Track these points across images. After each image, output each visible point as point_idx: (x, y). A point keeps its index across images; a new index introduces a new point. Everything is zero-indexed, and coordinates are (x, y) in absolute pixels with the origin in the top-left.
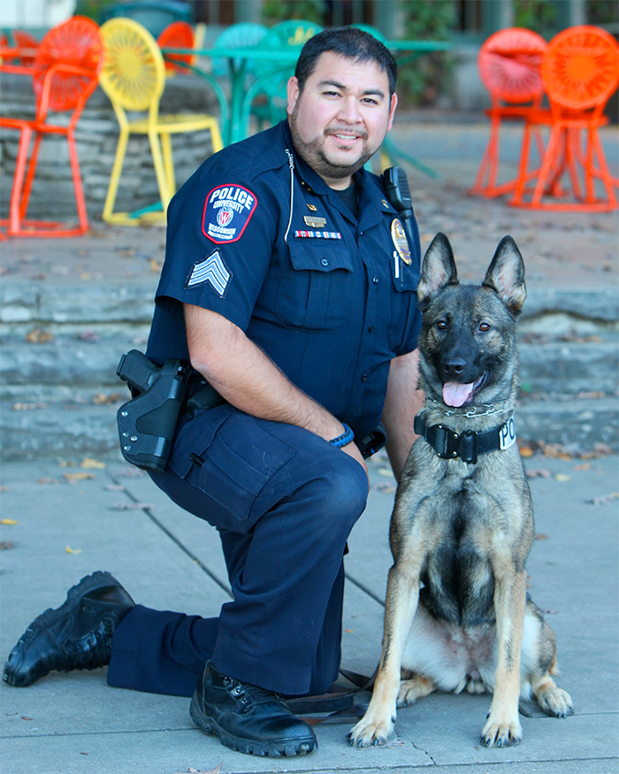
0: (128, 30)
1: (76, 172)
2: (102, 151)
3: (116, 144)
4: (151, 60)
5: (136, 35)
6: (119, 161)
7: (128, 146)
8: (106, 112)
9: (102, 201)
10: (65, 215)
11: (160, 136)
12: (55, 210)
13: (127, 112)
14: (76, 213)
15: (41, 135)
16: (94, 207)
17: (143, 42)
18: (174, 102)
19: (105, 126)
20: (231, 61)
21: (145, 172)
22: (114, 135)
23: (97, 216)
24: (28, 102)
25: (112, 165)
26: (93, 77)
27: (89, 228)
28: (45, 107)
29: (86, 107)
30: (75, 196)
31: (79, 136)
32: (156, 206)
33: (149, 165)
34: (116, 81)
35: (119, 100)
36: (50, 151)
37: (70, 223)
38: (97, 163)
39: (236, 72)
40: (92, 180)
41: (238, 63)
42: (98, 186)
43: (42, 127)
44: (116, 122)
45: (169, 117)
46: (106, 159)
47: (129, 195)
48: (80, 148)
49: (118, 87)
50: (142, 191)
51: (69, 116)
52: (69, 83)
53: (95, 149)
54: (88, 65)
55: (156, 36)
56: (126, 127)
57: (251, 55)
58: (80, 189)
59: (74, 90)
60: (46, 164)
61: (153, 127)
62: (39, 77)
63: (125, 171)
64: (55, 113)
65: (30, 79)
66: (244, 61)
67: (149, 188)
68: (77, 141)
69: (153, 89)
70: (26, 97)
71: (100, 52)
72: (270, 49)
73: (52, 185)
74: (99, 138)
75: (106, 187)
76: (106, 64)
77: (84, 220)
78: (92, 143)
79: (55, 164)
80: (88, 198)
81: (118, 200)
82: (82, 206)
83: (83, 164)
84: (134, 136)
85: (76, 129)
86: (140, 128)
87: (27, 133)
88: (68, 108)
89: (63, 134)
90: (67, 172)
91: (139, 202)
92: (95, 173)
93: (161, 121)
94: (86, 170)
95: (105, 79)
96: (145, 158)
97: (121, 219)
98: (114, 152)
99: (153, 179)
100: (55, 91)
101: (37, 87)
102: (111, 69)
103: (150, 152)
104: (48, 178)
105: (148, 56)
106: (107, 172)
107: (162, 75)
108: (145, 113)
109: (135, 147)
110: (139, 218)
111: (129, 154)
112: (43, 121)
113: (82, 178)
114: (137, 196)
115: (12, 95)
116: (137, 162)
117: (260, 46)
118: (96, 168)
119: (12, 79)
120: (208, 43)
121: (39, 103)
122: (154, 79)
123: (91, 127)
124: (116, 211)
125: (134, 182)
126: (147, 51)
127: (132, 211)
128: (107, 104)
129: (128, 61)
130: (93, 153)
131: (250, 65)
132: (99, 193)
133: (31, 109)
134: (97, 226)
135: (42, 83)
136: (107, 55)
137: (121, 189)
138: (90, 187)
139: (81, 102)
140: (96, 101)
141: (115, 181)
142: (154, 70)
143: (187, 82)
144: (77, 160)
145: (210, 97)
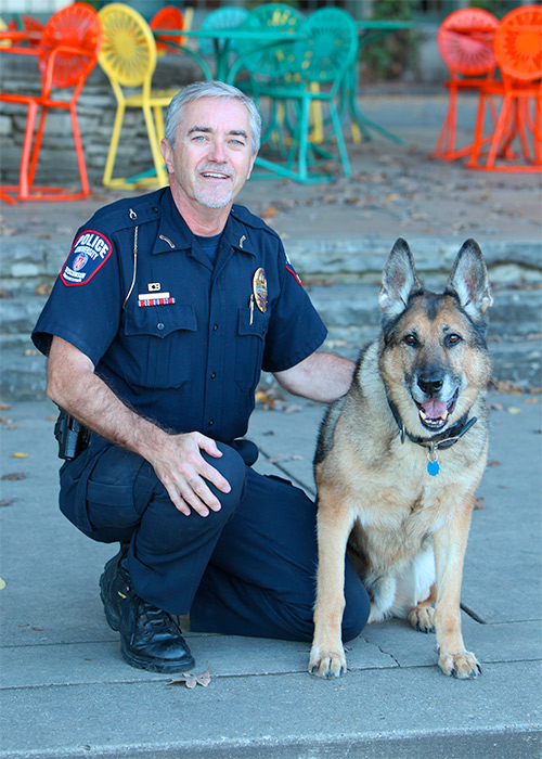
0: (123, 13)
1: (78, 142)
2: (101, 124)
3: (114, 117)
4: (144, 41)
5: (130, 18)
6: (117, 131)
7: (125, 118)
8: (104, 88)
9: (102, 168)
10: (70, 180)
11: (152, 109)
12: (60, 176)
13: (123, 88)
14: (79, 179)
15: (46, 109)
16: (95, 173)
17: (136, 25)
18: (166, 78)
19: (104, 101)
20: (216, 41)
21: (140, 141)
22: (112, 108)
23: (98, 182)
24: (35, 80)
25: (111, 136)
26: (93, 57)
27: (91, 192)
28: (49, 85)
29: (86, 84)
30: (78, 164)
31: (81, 110)
32: (151, 172)
33: (144, 136)
34: (113, 60)
35: (116, 77)
36: (54, 123)
37: (74, 188)
38: (98, 134)
39: (220, 50)
40: (93, 149)
41: (222, 42)
42: (98, 154)
43: (47, 102)
44: (114, 97)
45: (161, 92)
46: (105, 131)
47: (127, 162)
48: (82, 121)
49: (114, 65)
50: (137, 159)
51: (72, 92)
52: (71, 63)
53: (95, 122)
54: (88, 46)
55: (148, 20)
56: (122, 102)
57: (233, 35)
58: (82, 157)
59: (75, 68)
60: (51, 135)
61: (146, 101)
62: (44, 57)
63: (122, 141)
64: (59, 89)
65: (36, 59)
66: (227, 40)
67: (144, 156)
68: (79, 114)
69: (146, 67)
70: (32, 75)
71: (97, 34)
72: (251, 29)
73: (57, 154)
74: (98, 112)
75: (105, 156)
76: (104, 45)
77: (86, 186)
78: (92, 116)
79: (60, 136)
80: (90, 166)
81: (116, 167)
82: (84, 173)
83: (84, 135)
84: (129, 110)
85: (78, 104)
86: (135, 102)
87: (34, 108)
88: (71, 85)
89: (66, 109)
90: (70, 142)
91: (135, 169)
92: (95, 143)
93: (153, 96)
94: (87, 140)
95: (102, 58)
96: (140, 129)
97: (119, 184)
98: (112, 124)
99: (148, 147)
100: (58, 69)
101: (43, 66)
102: (108, 49)
103: (144, 123)
104: (53, 148)
105: (141, 38)
106: (106, 143)
107: (154, 53)
108: (140, 88)
109: (131, 119)
110: (135, 183)
111: (125, 126)
112: (48, 97)
113: (84, 148)
114: (133, 163)
115: (19, 74)
116: (132, 132)
117: (242, 27)
118: (96, 138)
119: (19, 60)
120: (195, 26)
121: (44, 81)
122: (147, 58)
123: (92, 102)
124: (114, 177)
125: (131, 151)
126: (140, 33)
127: (129, 177)
128: (105, 81)
129: (123, 41)
130: (93, 126)
131: (232, 44)
132: (99, 161)
133: (37, 86)
134: (96, 190)
135: (47, 62)
136: (105, 37)
137: (118, 156)
138: (91, 156)
139: (81, 79)
140: (94, 79)
141: (113, 150)
142: (147, 50)
143: (177, 60)
144: (78, 132)
145: (197, 74)
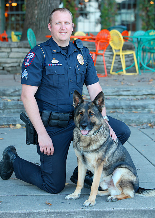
0: (116, 32)
1: (105, 63)
2: (110, 59)
3: (113, 57)
4: (121, 39)
5: (117, 33)
6: (114, 61)
7: (116, 57)
8: (111, 50)
9: (110, 69)
10: (102, 72)
11: (122, 55)
12: (100, 71)
13: (115, 50)
14: (104, 72)
15: (97, 55)
16: (108, 71)
17: (119, 35)
18: (125, 48)
19: (111, 53)
20: (138, 39)
21: (119, 63)
22: (112, 55)
23: (109, 73)
24: (94, 48)
25: (112, 62)
26: (108, 43)
27: (107, 75)
28: (98, 49)
29: (107, 49)
30: (104, 68)
31: (105, 55)
32: (122, 70)
33: (120, 62)
34: (113, 43)
35: (114, 47)
36: (99, 59)
37: (103, 74)
38: (109, 61)
39: (139, 42)
40: (108, 65)
41: (139, 39)
42: (109, 66)
43: (97, 53)
44: (113, 52)
45: (124, 51)
46: (111, 60)
47: (116, 68)
48: (105, 58)
49: (113, 45)
50: (118, 67)
51: (103, 51)
52: (103, 44)
53: (108, 58)
54: (107, 41)
55: (121, 33)
56: (115, 53)
57: (142, 37)
58: (105, 67)
59: (104, 45)
60: (98, 61)
61: (121, 53)
62: (97, 43)
63: (115, 63)
64: (100, 50)
65: (94, 43)
66: (141, 39)
67: (120, 66)
68: (105, 56)
69: (121, 45)
70: (93, 47)
71: (110, 37)
72: (146, 36)
73: (99, 66)
74: (109, 56)
75: (111, 66)
76: (111, 40)
77: (106, 73)
78: (108, 57)
79: (100, 61)
80: (107, 69)
81: (113, 69)
82: (106, 70)
83: (106, 61)
84: (117, 55)
85: (105, 54)
86: (118, 53)
87: (94, 55)
88: (102, 49)
89: (102, 55)
90: (103, 63)
91: (118, 70)
92: (108, 63)
93: (123, 52)
94: (106, 62)
95: (111, 43)
96: (119, 60)
97: (114, 73)
98: (112, 59)
99: (121, 64)
100: (100, 45)
101: (96, 45)
102: (112, 41)
103: (120, 58)
104: (98, 64)
105: (120, 38)
106: (111, 63)
107: (123, 42)
108: (119, 50)
109: (117, 58)
110: (118, 73)
111: (116, 59)
112: (97, 52)
113: (106, 64)
114: (117, 68)
115: (91, 47)
116: (117, 61)
117: (144, 35)
118: (108, 62)
119: (90, 43)
120: (132, 35)
121: (97, 48)
122: (121, 43)
123: (108, 53)
124: (113, 71)
125: (117, 65)
126: (120, 37)
127: (116, 71)
128: (111, 48)
129: (115, 39)
130: (108, 59)
131: (142, 40)
132: (109, 68)
133: (95, 49)
134: (109, 75)
135: (97, 44)
136: (111, 38)
137: (114, 67)
138: (107, 66)
139: (106, 48)
140: (109, 48)
141: (113, 65)
142: (121, 41)
143: (128, 43)
144: (105, 60)
145: (133, 47)
